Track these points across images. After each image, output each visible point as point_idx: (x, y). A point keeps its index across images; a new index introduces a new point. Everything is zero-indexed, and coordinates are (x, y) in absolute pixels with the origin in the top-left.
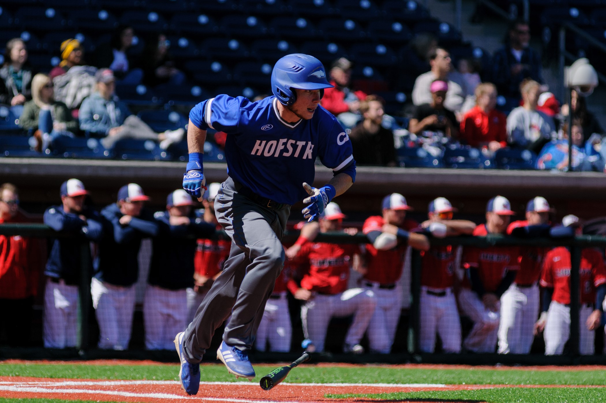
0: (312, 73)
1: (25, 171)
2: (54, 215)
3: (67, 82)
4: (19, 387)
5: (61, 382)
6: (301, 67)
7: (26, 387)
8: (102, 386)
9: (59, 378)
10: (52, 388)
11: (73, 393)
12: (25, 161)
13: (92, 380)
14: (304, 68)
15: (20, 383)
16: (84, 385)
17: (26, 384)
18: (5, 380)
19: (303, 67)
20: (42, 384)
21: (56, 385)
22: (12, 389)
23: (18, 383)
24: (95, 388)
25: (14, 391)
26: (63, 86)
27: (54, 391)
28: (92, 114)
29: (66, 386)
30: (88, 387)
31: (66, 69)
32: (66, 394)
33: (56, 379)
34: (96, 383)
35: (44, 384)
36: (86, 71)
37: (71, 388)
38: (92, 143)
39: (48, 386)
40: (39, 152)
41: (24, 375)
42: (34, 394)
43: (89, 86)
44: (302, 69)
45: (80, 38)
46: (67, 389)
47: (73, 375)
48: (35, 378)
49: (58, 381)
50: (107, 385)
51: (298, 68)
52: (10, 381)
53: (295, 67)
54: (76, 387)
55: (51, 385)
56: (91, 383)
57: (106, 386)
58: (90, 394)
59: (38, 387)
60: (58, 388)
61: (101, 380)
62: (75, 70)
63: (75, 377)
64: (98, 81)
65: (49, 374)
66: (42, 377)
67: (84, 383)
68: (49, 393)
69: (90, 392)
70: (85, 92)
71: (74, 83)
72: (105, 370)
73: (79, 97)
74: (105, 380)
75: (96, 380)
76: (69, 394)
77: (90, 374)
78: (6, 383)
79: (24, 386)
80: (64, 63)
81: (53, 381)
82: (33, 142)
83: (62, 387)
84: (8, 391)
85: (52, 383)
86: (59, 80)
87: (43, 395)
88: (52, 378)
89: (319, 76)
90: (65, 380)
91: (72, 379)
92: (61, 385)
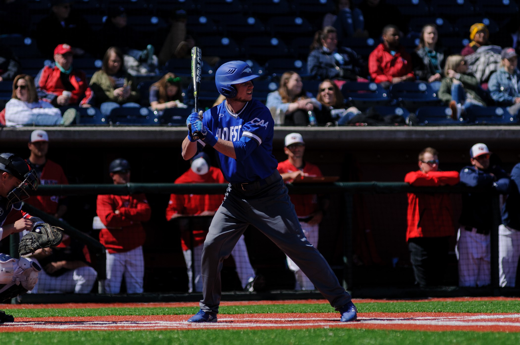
0: (243, 71)
1: (442, 136)
2: (468, 173)
3: (477, 59)
4: (440, 321)
5: (476, 316)
6: (234, 69)
7: (447, 321)
8: (512, 319)
9: (475, 312)
10: (468, 321)
11: (486, 326)
12: (442, 128)
13: (503, 313)
14: (237, 69)
15: (441, 318)
16: (496, 318)
17: (447, 319)
18: (429, 316)
19: (235, 69)
20: (460, 318)
21: (471, 319)
22: (434, 323)
23: (440, 318)
24: (505, 320)
25: (436, 324)
26: (473, 64)
27: (470, 324)
28: (499, 85)
29: (480, 319)
30: (499, 320)
31: (475, 49)
32: (480, 326)
33: (472, 313)
34: (506, 316)
35: (461, 318)
36: (492, 50)
37: (485, 321)
38: (499, 111)
39: (465, 319)
40: (454, 120)
41: (445, 311)
42: (452, 327)
43: (496, 62)
44: (235, 70)
45: (487, 21)
46: (481, 322)
47: (487, 310)
48: (454, 313)
49: (474, 316)
50: (516, 317)
51: (232, 70)
52: (433, 316)
53: (230, 70)
54: (489, 320)
55: (467, 319)
56: (502, 317)
57: (514, 318)
58: (501, 326)
59: (456, 321)
60: (473, 321)
61: (511, 314)
62: (482, 49)
63: (489, 312)
64: (503, 59)
65: (467, 310)
66: (460, 312)
67: (496, 317)
68: (466, 326)
69: (501, 324)
70: (492, 67)
71: (482, 59)
72: (515, 305)
73: (487, 72)
74: (514, 314)
75: (506, 313)
76: (483, 326)
77: (502, 308)
78: (429, 318)
79: (445, 320)
80: (472, 44)
81: (469, 316)
82: (449, 112)
83: (477, 320)
84: (431, 325)
85: (468, 317)
86: (470, 58)
87: (461, 328)
88: (469, 313)
89: (248, 72)
90: (480, 314)
91: (486, 314)
92: (476, 319)
